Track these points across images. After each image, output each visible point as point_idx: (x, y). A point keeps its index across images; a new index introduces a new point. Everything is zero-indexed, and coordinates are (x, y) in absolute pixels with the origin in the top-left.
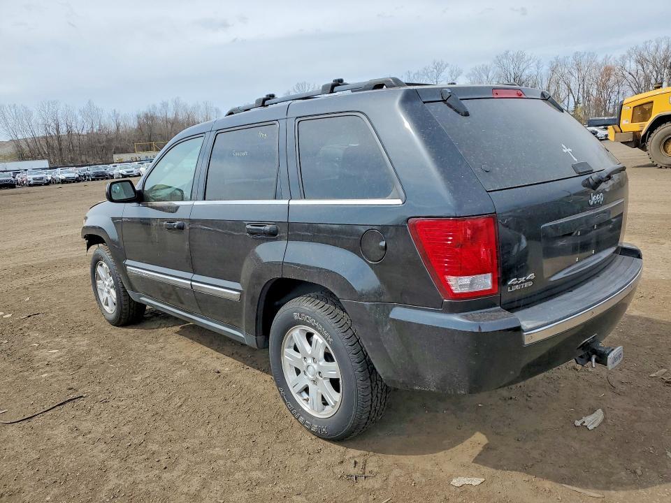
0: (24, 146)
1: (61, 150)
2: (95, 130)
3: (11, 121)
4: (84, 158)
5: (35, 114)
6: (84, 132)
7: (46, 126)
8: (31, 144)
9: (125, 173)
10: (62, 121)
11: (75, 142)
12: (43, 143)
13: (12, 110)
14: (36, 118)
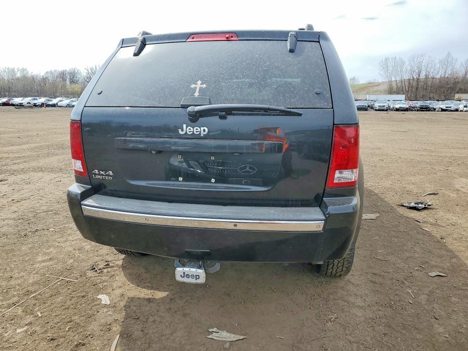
0: (394, 85)
1: (417, 88)
2: (447, 75)
3: (390, 69)
4: (432, 95)
5: (407, 63)
6: (438, 76)
7: (412, 71)
8: (399, 84)
9: (444, 108)
10: (424, 69)
11: (429, 83)
12: (407, 83)
13: (393, 61)
14: (407, 66)
